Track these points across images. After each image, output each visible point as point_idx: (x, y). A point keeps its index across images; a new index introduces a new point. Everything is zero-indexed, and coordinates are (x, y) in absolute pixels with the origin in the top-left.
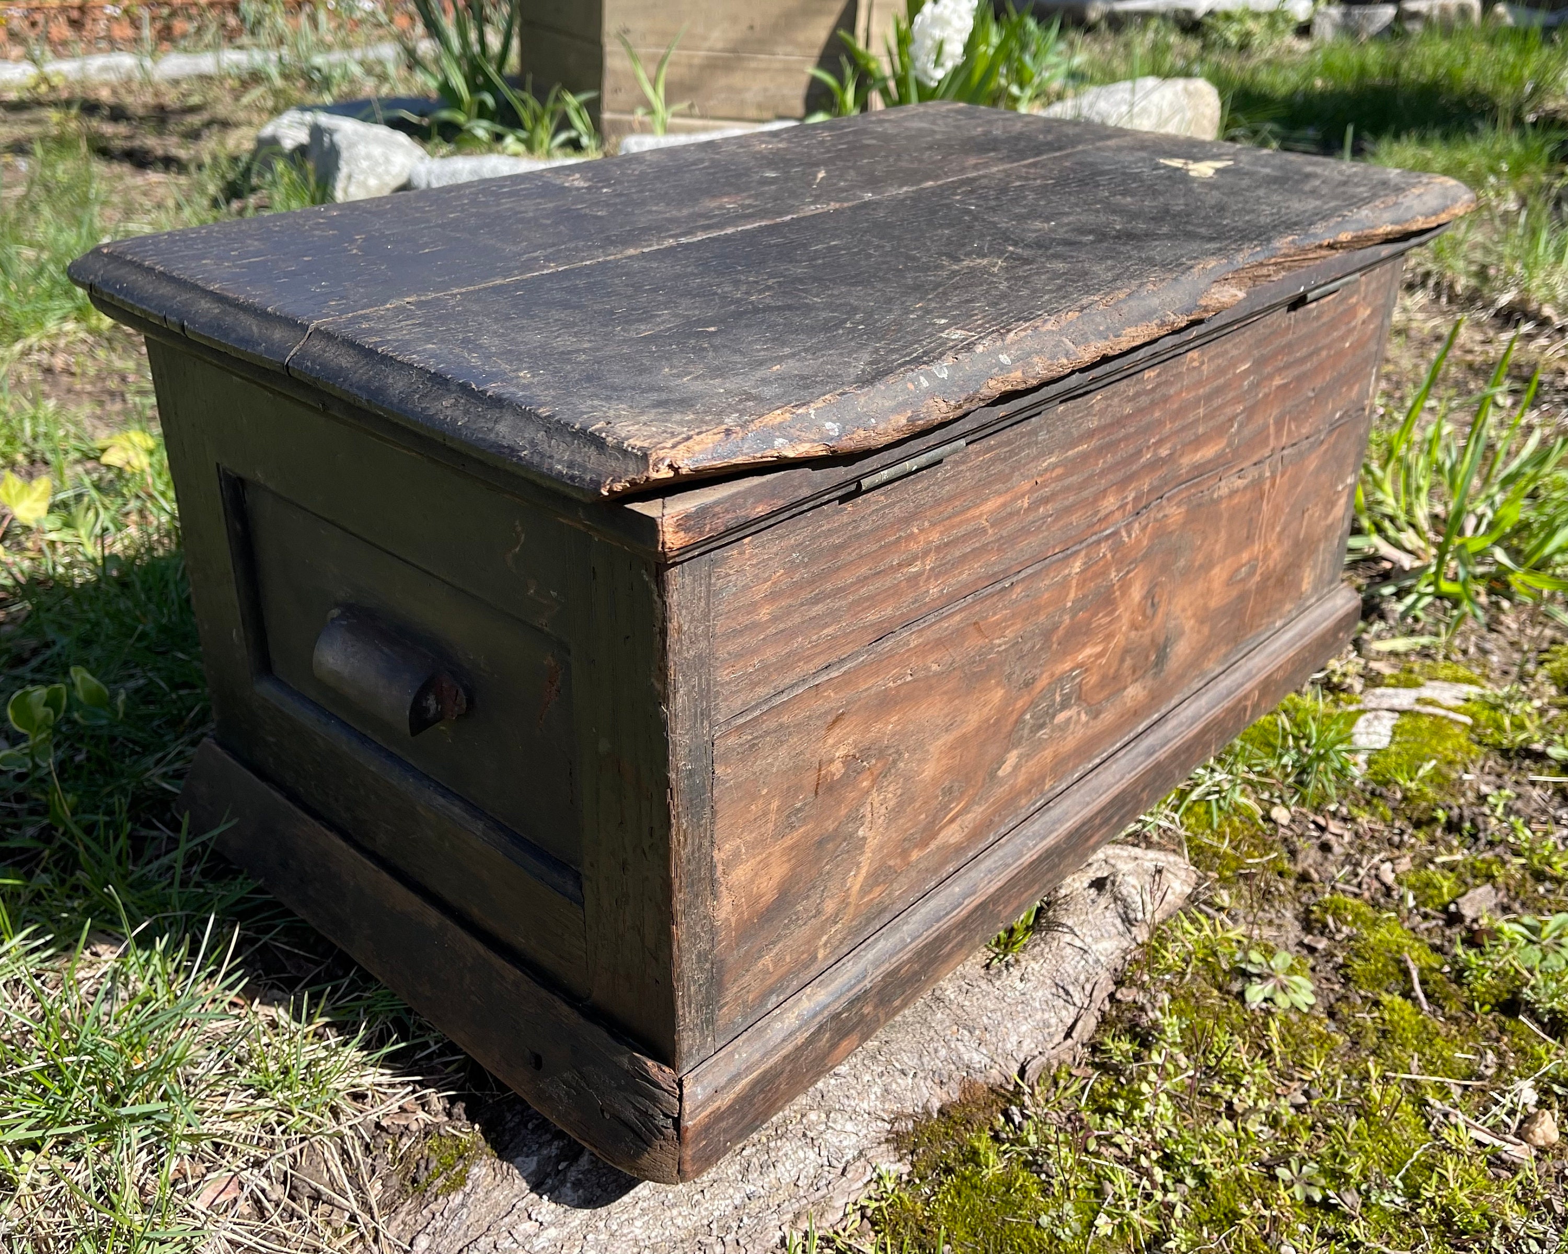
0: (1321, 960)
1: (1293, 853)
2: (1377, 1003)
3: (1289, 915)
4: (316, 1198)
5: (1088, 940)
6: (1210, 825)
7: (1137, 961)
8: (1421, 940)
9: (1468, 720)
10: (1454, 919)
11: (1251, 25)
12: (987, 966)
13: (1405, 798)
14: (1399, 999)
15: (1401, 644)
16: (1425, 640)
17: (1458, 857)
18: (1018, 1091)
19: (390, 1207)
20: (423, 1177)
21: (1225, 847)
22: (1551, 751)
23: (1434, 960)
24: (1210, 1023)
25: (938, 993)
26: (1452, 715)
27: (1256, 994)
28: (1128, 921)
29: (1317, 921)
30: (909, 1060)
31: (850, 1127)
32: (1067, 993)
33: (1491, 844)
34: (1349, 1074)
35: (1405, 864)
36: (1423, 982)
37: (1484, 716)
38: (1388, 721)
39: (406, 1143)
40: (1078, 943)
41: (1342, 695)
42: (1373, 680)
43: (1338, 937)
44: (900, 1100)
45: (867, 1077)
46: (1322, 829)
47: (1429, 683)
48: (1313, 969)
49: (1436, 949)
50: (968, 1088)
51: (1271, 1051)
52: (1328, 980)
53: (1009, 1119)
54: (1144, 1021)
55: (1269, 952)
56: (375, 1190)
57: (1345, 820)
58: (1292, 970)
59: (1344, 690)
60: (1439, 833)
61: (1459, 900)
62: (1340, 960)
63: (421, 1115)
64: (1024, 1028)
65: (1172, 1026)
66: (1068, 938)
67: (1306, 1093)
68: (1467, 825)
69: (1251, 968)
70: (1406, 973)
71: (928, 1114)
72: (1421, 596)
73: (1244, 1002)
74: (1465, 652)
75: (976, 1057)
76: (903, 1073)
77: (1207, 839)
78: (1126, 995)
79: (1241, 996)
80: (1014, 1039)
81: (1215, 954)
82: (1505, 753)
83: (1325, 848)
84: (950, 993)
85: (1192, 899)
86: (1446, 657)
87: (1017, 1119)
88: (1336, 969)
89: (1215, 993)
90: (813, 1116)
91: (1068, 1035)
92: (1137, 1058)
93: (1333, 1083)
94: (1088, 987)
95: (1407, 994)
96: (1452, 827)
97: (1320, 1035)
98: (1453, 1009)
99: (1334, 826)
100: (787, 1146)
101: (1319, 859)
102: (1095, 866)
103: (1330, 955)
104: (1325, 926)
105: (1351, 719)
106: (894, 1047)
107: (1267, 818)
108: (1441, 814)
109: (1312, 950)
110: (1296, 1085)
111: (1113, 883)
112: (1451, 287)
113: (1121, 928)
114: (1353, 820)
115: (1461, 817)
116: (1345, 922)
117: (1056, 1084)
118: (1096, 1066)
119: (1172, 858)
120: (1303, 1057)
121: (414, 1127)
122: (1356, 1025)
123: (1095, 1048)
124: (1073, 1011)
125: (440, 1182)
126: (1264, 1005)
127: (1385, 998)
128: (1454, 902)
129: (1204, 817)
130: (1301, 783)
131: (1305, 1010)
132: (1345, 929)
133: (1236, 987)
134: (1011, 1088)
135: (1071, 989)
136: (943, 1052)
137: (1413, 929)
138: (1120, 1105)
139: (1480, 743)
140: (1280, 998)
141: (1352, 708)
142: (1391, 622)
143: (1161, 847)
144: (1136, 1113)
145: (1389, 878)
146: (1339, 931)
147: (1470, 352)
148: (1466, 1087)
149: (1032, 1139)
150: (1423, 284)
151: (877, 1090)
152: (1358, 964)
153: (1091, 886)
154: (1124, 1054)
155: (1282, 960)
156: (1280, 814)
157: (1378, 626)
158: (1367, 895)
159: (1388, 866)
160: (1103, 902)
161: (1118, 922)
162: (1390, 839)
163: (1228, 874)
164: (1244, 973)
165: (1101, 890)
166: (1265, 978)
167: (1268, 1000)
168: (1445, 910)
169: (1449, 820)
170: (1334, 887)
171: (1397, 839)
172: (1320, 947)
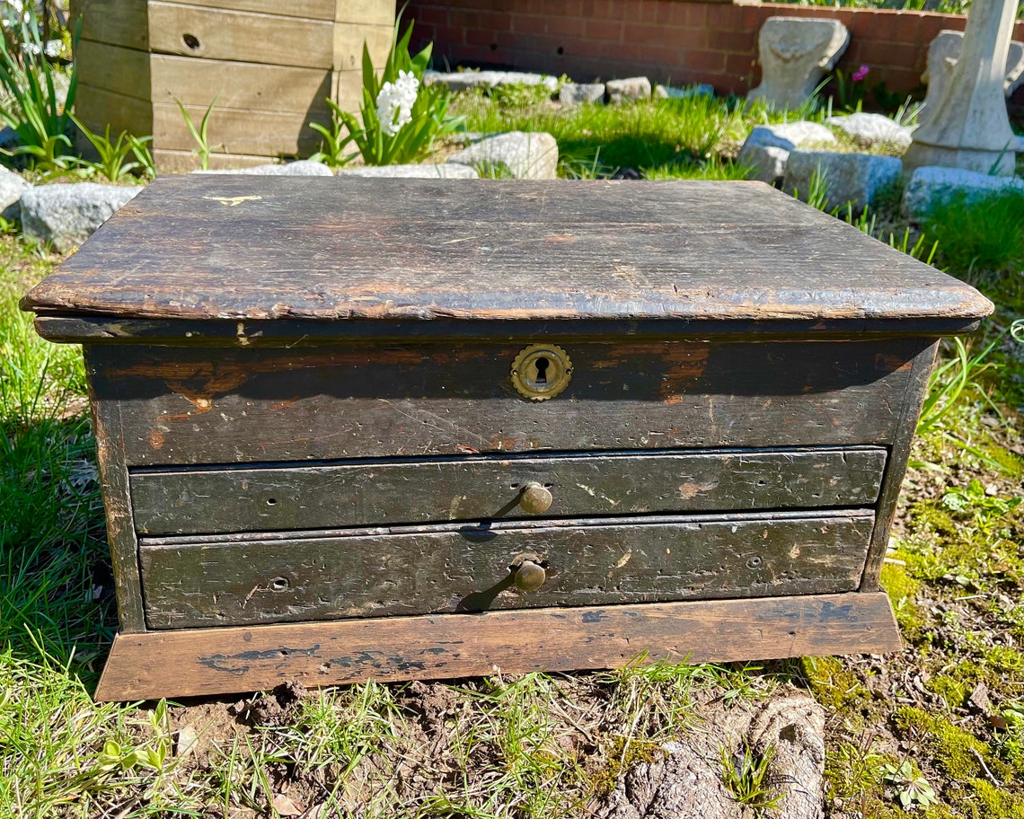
0: (919, 759)
1: (862, 679)
2: (969, 787)
3: (883, 728)
5: (804, 783)
7: (830, 790)
8: (968, 732)
9: (904, 564)
10: (974, 711)
13: (901, 626)
14: (980, 781)
17: (951, 664)
21: (831, 685)
22: (958, 579)
23: (983, 746)
26: (897, 561)
27: (906, 799)
28: (815, 761)
29: (902, 729)
33: (964, 652)
35: (925, 676)
36: (988, 765)
37: (910, 558)
40: (802, 789)
43: (922, 740)
46: (867, 657)
48: (920, 768)
49: (981, 738)
52: (931, 774)
55: (895, 762)
58: (915, 774)
60: (931, 648)
61: (971, 698)
62: (932, 758)
66: (794, 786)
68: (946, 642)
69: (897, 780)
70: (975, 759)
73: (901, 806)
77: (818, 681)
79: (897, 800)
81: (869, 772)
82: (929, 582)
83: (877, 671)
85: (829, 728)
88: (933, 764)
95: (983, 775)
96: (937, 643)
98: (1009, 779)
101: (877, 680)
102: (777, 720)
103: (923, 755)
104: (909, 732)
108: (929, 635)
109: (911, 753)
111: (800, 735)
113: (813, 766)
116: (922, 728)
122: (967, 806)
126: (913, 806)
127: (972, 781)
128: (968, 699)
131: (937, 803)
132: (924, 733)
139: (914, 577)
140: (921, 798)
145: (923, 688)
146: (921, 735)
152: (945, 760)
153: (783, 738)
155: (905, 766)
158: (919, 703)
159: (917, 679)
160: (797, 748)
161: (810, 762)
162: (907, 658)
163: (840, 705)
164: (890, 783)
165: (792, 739)
166: (906, 784)
167: (915, 801)
168: (965, 706)
169: (934, 639)
170: (897, 701)
171: (911, 657)
172: (915, 749)
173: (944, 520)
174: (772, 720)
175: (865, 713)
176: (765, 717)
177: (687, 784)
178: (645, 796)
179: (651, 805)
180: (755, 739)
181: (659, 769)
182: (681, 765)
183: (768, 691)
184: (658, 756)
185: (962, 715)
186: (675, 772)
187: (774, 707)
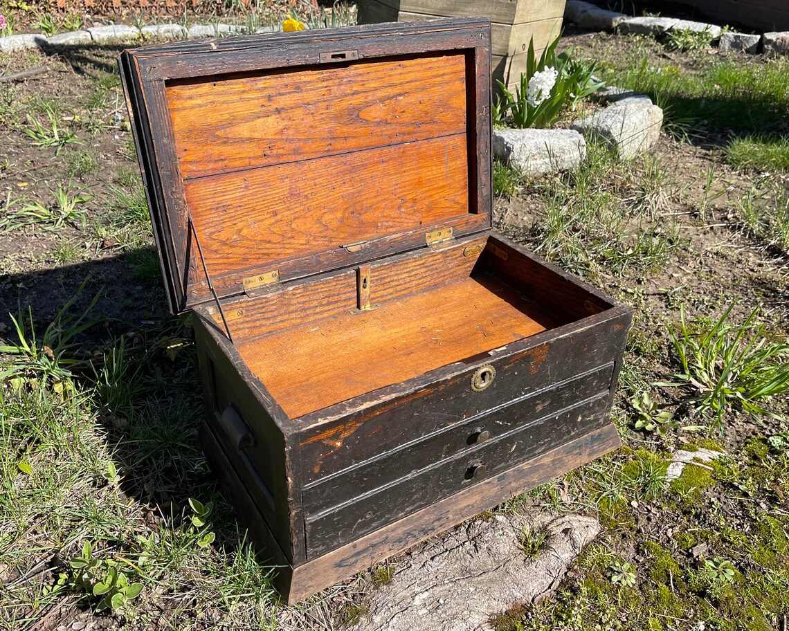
0: (640, 566)
1: (637, 520)
2: (657, 586)
3: (632, 545)
4: (315, 622)
5: (560, 554)
6: (608, 507)
7: (576, 562)
8: (676, 563)
9: (712, 469)
10: (690, 555)
11: (690, 39)
12: (525, 560)
13: (682, 501)
14: (664, 586)
15: (693, 428)
16: (702, 427)
17: (697, 529)
18: (531, 607)
19: (337, 627)
20: (346, 618)
21: (612, 518)
22: (740, 487)
23: (680, 572)
24: (598, 588)
25: (508, 570)
26: (706, 467)
27: (615, 579)
28: (574, 546)
29: (641, 550)
30: (497, 595)
31: (477, 616)
32: (551, 573)
33: (710, 525)
34: (643, 612)
35: (677, 530)
36: (674, 580)
37: (718, 467)
38: (681, 466)
39: (341, 607)
40: (557, 555)
41: (666, 453)
42: (679, 446)
43: (648, 558)
44: (493, 609)
45: (483, 600)
46: (649, 511)
47: (700, 449)
48: (637, 569)
49: (681, 567)
50: (515, 605)
51: (617, 601)
52: (641, 574)
53: (527, 617)
54: (576, 585)
55: (622, 562)
56: (332, 622)
57: (658, 508)
58: (629, 571)
59: (666, 451)
60: (691, 518)
61: (693, 548)
62: (647, 567)
63: (345, 598)
64: (535, 585)
65: (584, 590)
66: (553, 553)
67: (627, 618)
68: (702, 516)
69: (615, 569)
70: (669, 576)
71: (502, 614)
72: (705, 406)
73: (611, 581)
74: (717, 435)
75: (519, 595)
76: (494, 599)
77: (606, 513)
78: (571, 574)
79: (610, 578)
80: (531, 589)
81: (603, 562)
82: (723, 484)
83: (649, 519)
84: (511, 571)
85: (598, 537)
86: (710, 437)
87: (530, 617)
88: (646, 570)
89: (602, 576)
90: (465, 612)
91: (549, 587)
92: (572, 599)
93: (637, 615)
94: (558, 570)
95: (668, 584)
96: (697, 516)
97: (635, 596)
99: (654, 510)
100: (457, 622)
101: (646, 524)
102: (565, 524)
103: (644, 565)
104: (644, 552)
105: (667, 464)
106: (492, 589)
107: (630, 505)
108: (693, 511)
109: (638, 562)
110: (624, 614)
111: (571, 533)
112: (752, 230)
113: (571, 549)
114: (661, 509)
115: (701, 512)
116: (651, 553)
117: (544, 604)
118: (558, 600)
119: (593, 520)
120: (628, 605)
121: (343, 602)
122: (648, 594)
123: (558, 593)
124: (552, 579)
125: (351, 621)
126: (617, 583)
127: (660, 585)
128: (691, 548)
129: (606, 503)
130: (644, 491)
131: (631, 586)
132: (651, 556)
133: (609, 574)
134: (529, 605)
135: (552, 571)
136: (508, 592)
137: (675, 558)
138: (564, 616)
139: (715, 478)
140: (623, 582)
141: (668, 460)
142: (691, 418)
143: (589, 516)
144: (569, 620)
145: (670, 534)
146: (648, 556)
147: (752, 270)
148: (681, 621)
149: (534, 626)
150: (739, 228)
151: (486, 605)
152: (653, 570)
153: (563, 532)
154: (568, 597)
155: (626, 566)
156: (634, 504)
157: (686, 419)
158: (661, 541)
159: (671, 530)
160: (566, 539)
161: (571, 547)
162: (673, 518)
163: (612, 528)
164: (612, 570)
165: (566, 534)
166: (619, 573)
167: (619, 581)
168: (687, 551)
169: (696, 513)
170: (649, 536)
171: (676, 518)
172: (641, 561)
173: (761, 450)
174: (563, 523)
175: (624, 536)
176: (560, 521)
177: (496, 535)
178: (474, 533)
179: (475, 537)
180: (549, 528)
181: (487, 524)
182: (498, 526)
183: (572, 510)
184: (490, 519)
185: (683, 554)
186: (493, 528)
187: (567, 518)
